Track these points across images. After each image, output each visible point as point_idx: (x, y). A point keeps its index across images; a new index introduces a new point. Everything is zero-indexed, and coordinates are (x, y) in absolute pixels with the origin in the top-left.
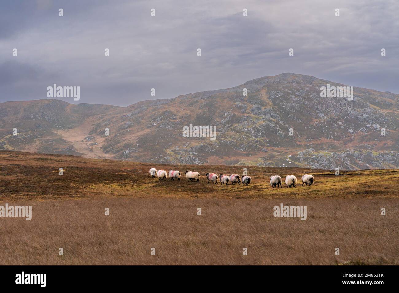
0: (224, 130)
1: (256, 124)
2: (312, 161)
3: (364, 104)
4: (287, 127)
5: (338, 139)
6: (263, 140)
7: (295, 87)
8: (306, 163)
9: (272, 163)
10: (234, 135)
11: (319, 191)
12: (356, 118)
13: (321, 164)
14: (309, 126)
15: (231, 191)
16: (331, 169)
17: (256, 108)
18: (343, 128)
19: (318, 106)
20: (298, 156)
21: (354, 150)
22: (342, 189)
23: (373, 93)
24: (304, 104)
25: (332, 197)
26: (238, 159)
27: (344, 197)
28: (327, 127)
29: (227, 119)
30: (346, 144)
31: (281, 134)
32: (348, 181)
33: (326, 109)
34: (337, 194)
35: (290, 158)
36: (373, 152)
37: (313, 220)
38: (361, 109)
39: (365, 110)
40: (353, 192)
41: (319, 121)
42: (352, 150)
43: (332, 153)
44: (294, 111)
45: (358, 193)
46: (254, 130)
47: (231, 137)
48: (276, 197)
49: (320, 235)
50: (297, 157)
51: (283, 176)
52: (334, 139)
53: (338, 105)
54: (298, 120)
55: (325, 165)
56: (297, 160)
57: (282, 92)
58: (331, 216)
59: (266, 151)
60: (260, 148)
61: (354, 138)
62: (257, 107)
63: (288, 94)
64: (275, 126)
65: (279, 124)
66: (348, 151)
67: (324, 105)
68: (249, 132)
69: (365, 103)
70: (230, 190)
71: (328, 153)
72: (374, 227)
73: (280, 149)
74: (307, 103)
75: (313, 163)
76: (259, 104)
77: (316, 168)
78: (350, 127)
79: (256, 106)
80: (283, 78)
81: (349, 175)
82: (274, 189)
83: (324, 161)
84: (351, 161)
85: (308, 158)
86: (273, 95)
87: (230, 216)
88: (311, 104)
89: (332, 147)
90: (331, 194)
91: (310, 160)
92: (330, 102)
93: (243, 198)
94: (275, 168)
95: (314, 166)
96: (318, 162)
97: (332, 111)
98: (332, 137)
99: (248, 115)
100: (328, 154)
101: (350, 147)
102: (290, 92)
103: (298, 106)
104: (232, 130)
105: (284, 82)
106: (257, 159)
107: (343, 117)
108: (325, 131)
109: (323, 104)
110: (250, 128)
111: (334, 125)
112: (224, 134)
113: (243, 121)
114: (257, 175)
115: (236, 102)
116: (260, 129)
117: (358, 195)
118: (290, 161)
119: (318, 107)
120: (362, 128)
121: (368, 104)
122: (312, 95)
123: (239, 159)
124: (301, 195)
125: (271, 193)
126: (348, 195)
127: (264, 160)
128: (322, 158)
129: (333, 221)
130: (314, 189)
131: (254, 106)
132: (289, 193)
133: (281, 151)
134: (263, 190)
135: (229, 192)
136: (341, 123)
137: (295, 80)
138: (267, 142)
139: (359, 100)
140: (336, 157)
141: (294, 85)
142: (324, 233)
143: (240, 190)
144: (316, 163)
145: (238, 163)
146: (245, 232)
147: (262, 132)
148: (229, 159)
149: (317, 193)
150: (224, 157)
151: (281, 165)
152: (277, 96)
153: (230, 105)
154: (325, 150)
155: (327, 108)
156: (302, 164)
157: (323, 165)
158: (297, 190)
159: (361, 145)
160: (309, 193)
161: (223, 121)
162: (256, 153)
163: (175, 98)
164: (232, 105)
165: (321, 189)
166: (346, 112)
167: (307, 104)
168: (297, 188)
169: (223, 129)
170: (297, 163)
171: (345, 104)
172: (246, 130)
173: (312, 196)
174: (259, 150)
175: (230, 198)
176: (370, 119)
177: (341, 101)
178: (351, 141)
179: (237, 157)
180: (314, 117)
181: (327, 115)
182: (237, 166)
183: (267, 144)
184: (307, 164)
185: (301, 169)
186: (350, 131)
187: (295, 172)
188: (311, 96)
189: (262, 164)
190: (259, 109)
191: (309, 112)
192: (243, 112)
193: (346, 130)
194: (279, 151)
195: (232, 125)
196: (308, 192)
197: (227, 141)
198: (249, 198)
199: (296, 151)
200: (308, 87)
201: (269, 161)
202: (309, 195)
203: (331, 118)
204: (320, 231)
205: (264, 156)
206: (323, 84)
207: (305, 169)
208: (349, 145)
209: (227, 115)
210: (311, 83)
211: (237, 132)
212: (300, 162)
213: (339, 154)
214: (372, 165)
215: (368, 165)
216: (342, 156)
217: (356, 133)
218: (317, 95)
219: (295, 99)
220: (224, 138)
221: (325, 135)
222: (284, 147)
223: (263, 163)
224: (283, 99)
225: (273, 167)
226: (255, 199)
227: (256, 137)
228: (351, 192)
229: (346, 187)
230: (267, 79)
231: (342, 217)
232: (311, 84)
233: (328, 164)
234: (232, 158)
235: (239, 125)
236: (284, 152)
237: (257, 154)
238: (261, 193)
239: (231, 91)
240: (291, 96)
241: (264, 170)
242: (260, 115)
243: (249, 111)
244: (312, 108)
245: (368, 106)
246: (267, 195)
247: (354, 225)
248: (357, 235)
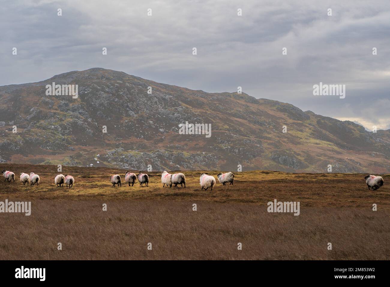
0: (29, 126)
1: (63, 121)
2: (121, 161)
3: (176, 103)
4: (95, 125)
5: (148, 138)
6: (70, 138)
7: (104, 83)
8: (115, 163)
9: (79, 163)
10: (40, 133)
11: (127, 193)
12: (167, 117)
13: (130, 164)
14: (118, 124)
15: (35, 191)
16: (140, 170)
17: (63, 104)
18: (154, 127)
19: (129, 103)
20: (107, 156)
21: (165, 150)
22: (152, 191)
23: (185, 91)
24: (113, 100)
25: (140, 198)
26: (44, 157)
27: (153, 199)
28: (137, 125)
29: (32, 115)
30: (157, 144)
31: (90, 132)
32: (158, 182)
33: (136, 107)
34: (145, 196)
35: (98, 158)
36: (184, 153)
37: (120, 223)
38: (172, 108)
39: (176, 109)
40: (162, 194)
41: (129, 119)
42: (162, 151)
43: (142, 153)
44: (104, 108)
45: (168, 195)
46: (61, 127)
47: (36, 134)
48: (82, 198)
49: (126, 238)
50: (105, 157)
51: (90, 176)
52: (144, 138)
53: (149, 103)
54: (108, 118)
55: (134, 165)
56: (106, 159)
57: (91, 88)
58: (139, 219)
59: (73, 150)
60: (67, 146)
61: (165, 138)
62: (65, 103)
63: (98, 90)
64: (83, 124)
65: (87, 121)
66: (158, 151)
67: (135, 103)
68: (56, 129)
69: (177, 102)
70: (34, 190)
71: (138, 153)
72: (182, 231)
73: (88, 148)
74: (116, 100)
75: (122, 163)
76: (67, 100)
77: (125, 168)
78: (161, 126)
79: (63, 102)
80: (92, 73)
81: (158, 177)
82: (80, 190)
83: (133, 161)
84: (161, 162)
85: (117, 158)
86: (81, 91)
87: (33, 218)
88: (121, 101)
89: (142, 147)
90: (140, 195)
91: (119, 160)
92: (141, 99)
93: (47, 198)
94: (82, 168)
95: (123, 166)
96: (127, 162)
97: (142, 110)
98: (142, 136)
99: (55, 111)
100: (138, 154)
101: (160, 147)
102: (100, 88)
103: (107, 103)
104: (38, 127)
105: (93, 78)
106: (63, 158)
107: (154, 115)
108: (135, 130)
109: (133, 102)
110: (57, 125)
111: (145, 124)
112: (29, 131)
113: (50, 117)
115: (43, 98)
116: (68, 127)
117: (167, 197)
118: (99, 161)
119: (129, 105)
120: (174, 128)
121: (180, 102)
122: (122, 92)
123: (45, 158)
124: (108, 197)
125: (77, 194)
126: (157, 197)
127: (71, 159)
128: (132, 158)
129: (141, 224)
130: (121, 190)
131: (61, 101)
132: (96, 194)
133: (89, 150)
134: (69, 191)
135: (33, 192)
136: (151, 122)
137: (105, 75)
138: (75, 141)
139: (170, 99)
140: (146, 158)
141: (104, 80)
142: (131, 237)
143: (44, 190)
144: (125, 163)
145: (44, 161)
146: (48, 235)
147: (69, 129)
148: (35, 158)
149: (125, 195)
150: (29, 155)
151: (89, 165)
152: (86, 92)
153: (36, 100)
154: (134, 150)
155: (137, 105)
156: (110, 164)
157: (132, 165)
158: (105, 192)
159: (172, 145)
160: (117, 195)
161: (29, 117)
162: (63, 152)
164: (39, 100)
165: (129, 190)
166: (156, 110)
167: (117, 101)
168: (104, 189)
169: (29, 125)
170: (105, 163)
171: (156, 102)
172: (53, 127)
173: (119, 197)
174: (66, 148)
175: (33, 198)
176: (181, 119)
177: (152, 99)
178: (162, 140)
179: (42, 155)
180: (124, 115)
181: (137, 113)
182: (42, 166)
183: (75, 143)
184: (116, 164)
185: (109, 169)
186: (161, 130)
187: (103, 172)
188: (122, 93)
189: (69, 163)
190: (67, 105)
191: (118, 109)
192: (50, 108)
193: (157, 129)
194: (87, 150)
195: (38, 122)
196: (116, 193)
197: (32, 138)
198: (53, 199)
199: (105, 151)
200: (118, 83)
201: (76, 161)
202: (117, 196)
203: (142, 116)
204: (126, 235)
205: (71, 155)
206: (134, 80)
207: (113, 169)
208: (159, 145)
209: (33, 111)
210: (122, 79)
211: (43, 129)
212: (109, 162)
213: (149, 155)
214: (183, 167)
215: (179, 166)
216: (152, 156)
217: (167, 132)
218: (127, 92)
219: (105, 95)
220: (30, 135)
221: (135, 134)
222: (92, 146)
223: (70, 162)
224: (92, 95)
225: (80, 167)
226: (60, 200)
227: (63, 135)
228: (160, 194)
229: (155, 188)
230: (75, 74)
231: (150, 219)
232: (122, 80)
233: (138, 164)
234: (38, 157)
235: (45, 122)
236: (91, 151)
237: (63, 153)
238: (66, 193)
239: (37, 86)
240: (100, 92)
241: (71, 170)
242: (67, 111)
243: (56, 107)
244: (123, 105)
245: (180, 105)
246: (73, 196)
247: (162, 228)
248: (164, 238)
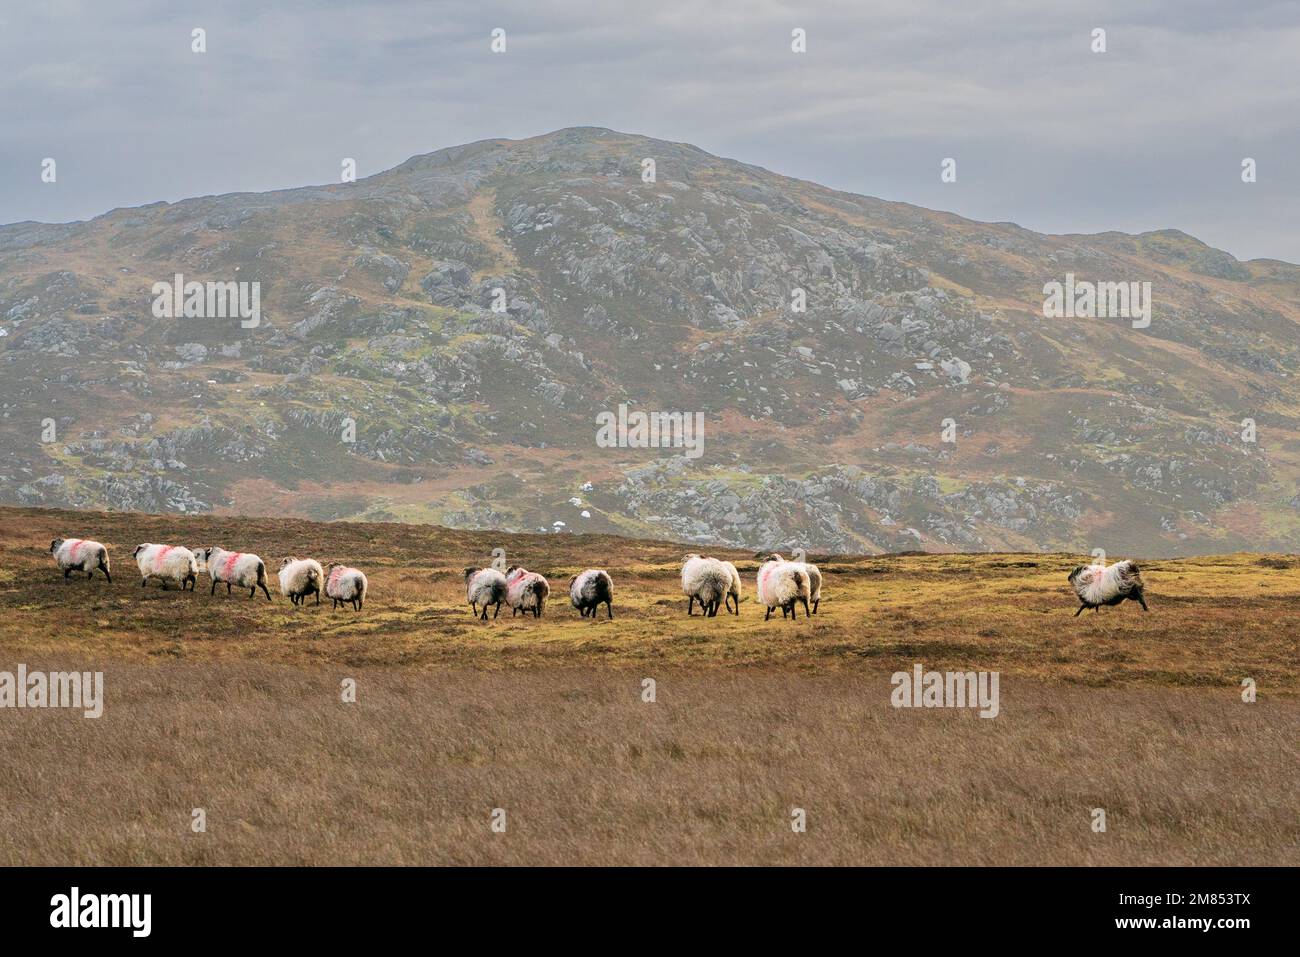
0: (304, 365)
1: (445, 342)
2: (680, 511)
3: (909, 273)
4: (576, 360)
5: (794, 419)
6: (471, 412)
7: (616, 188)
8: (657, 518)
9: (509, 516)
10: (349, 390)
11: (705, 640)
12: (871, 331)
13: (719, 524)
14: (670, 358)
15: (325, 630)
16: (759, 548)
17: (444, 274)
18: (818, 372)
19: (713, 274)
20: (623, 488)
21: (862, 466)
22: (805, 633)
23: (947, 226)
24: (651, 262)
25: (760, 664)
26: (363, 493)
27: (812, 667)
28: (746, 364)
29: (317, 320)
30: (828, 442)
31: (553, 392)
32: (830, 600)
33: (745, 291)
34: (780, 654)
35: (588, 496)
36: (941, 478)
37: (675, 764)
38: (893, 294)
39: (909, 299)
40: (848, 648)
41: (716, 339)
42: (851, 469)
43: (767, 480)
44: (611, 293)
45: (871, 654)
46: (435, 368)
47: (333, 397)
48: (518, 661)
49: (703, 827)
50: (616, 492)
51: (554, 571)
52: (775, 417)
53: (796, 274)
54: (627, 333)
55: (735, 527)
56: (617, 503)
57: (559, 210)
58: (752, 749)
59: (484, 464)
60: (458, 448)
61: (861, 418)
62: (451, 272)
63: (586, 220)
64: (524, 356)
65: (543, 347)
66: (833, 471)
67: (740, 273)
68: (415, 378)
69: (913, 270)
70: (324, 626)
71: (751, 477)
72: (930, 800)
73: (545, 455)
74: (664, 259)
75: (684, 519)
76: (459, 258)
77: (698, 541)
78: (846, 369)
79: (445, 266)
80: (566, 147)
81: (834, 576)
82: (510, 629)
83: (731, 510)
84: (846, 516)
85: (662, 498)
86: (520, 221)
87: (318, 741)
88: (683, 264)
89: (769, 454)
90: (756, 652)
91: (674, 506)
92: (765, 258)
93: (376, 662)
94: (521, 536)
95: (689, 532)
96: (704, 515)
97: (770, 300)
98: (769, 410)
99: (410, 303)
100: (749, 480)
101: (841, 456)
102: (595, 209)
103: (625, 272)
104: (343, 369)
105: (568, 170)
106: (444, 494)
107: (817, 324)
108: (741, 384)
109: (733, 267)
110: (419, 361)
111: (779, 358)
112: (304, 382)
113: (390, 329)
114: (443, 565)
115: (361, 247)
116: (463, 368)
117: (867, 661)
118: (588, 509)
119: (715, 281)
120: (898, 375)
121: (926, 272)
122: (687, 225)
123: (368, 494)
124: (628, 657)
125: (501, 644)
126: (827, 661)
127: (477, 500)
128: (724, 499)
129: (760, 770)
130: (682, 630)
131: (437, 264)
132: (578, 644)
133: (548, 463)
134: (465, 632)
135: (318, 635)
136: (806, 352)
137: (618, 159)
138: (491, 425)
139: (886, 257)
140: (784, 497)
141: (613, 180)
142: (720, 822)
143: (365, 626)
144: (698, 517)
145: (361, 508)
146: (381, 813)
147: (466, 379)
148: (325, 494)
149: (698, 650)
150: (302, 483)
151: (549, 526)
152: (539, 227)
153: (333, 258)
154: (735, 463)
155: (751, 282)
156: (637, 523)
157: (727, 528)
158: (613, 636)
159: (890, 445)
160: (662, 650)
161: (302, 327)
162: (444, 470)
163: (95, 219)
164: (345, 258)
165: (715, 632)
166: (827, 303)
167: (667, 264)
168: (610, 627)
169: (302, 361)
170: (615, 517)
171: (826, 271)
172: (402, 367)
173: (673, 659)
174: (455, 457)
175: (320, 660)
176: (930, 338)
177: (809, 259)
178: (848, 427)
179: (357, 484)
180: (694, 321)
181: (748, 313)
182: (357, 526)
183: (490, 433)
184: (660, 523)
185: (631, 542)
186: (847, 385)
187: (607, 556)
188: (684, 231)
189: (464, 518)
190: (460, 278)
191: (671, 297)
192: (392, 290)
193: (828, 382)
194: (541, 464)
195: (342, 346)
196: (660, 642)
197: (318, 412)
198: (401, 663)
199: (613, 466)
200: (670, 191)
201: (497, 507)
202: (662, 655)
203: (767, 326)
204: (701, 814)
205: (476, 484)
206: (738, 179)
207: (648, 543)
208: (839, 444)
209: (321, 301)
210: (687, 173)
211: (362, 378)
212: (630, 514)
213: (795, 485)
214: (936, 536)
215: (917, 534)
216: (810, 490)
217: (871, 394)
218: (709, 228)
219: (617, 240)
220: (306, 400)
221: (740, 399)
222: (562, 448)
223: (470, 512)
224: (563, 239)
225: (512, 531)
226: (430, 669)
227: (443, 400)
228: (838, 647)
229: (820, 624)
230: (495, 152)
231: (799, 752)
232: (687, 177)
233: (749, 523)
234: (339, 491)
235: (369, 347)
236: (559, 469)
237: (444, 475)
238: (456, 641)
239: (337, 198)
240: (598, 226)
241: (475, 544)
242: (463, 303)
243: (417, 288)
244: (689, 281)
245: (925, 283)
246: (483, 651)
247: (846, 788)
248: (856, 830)
